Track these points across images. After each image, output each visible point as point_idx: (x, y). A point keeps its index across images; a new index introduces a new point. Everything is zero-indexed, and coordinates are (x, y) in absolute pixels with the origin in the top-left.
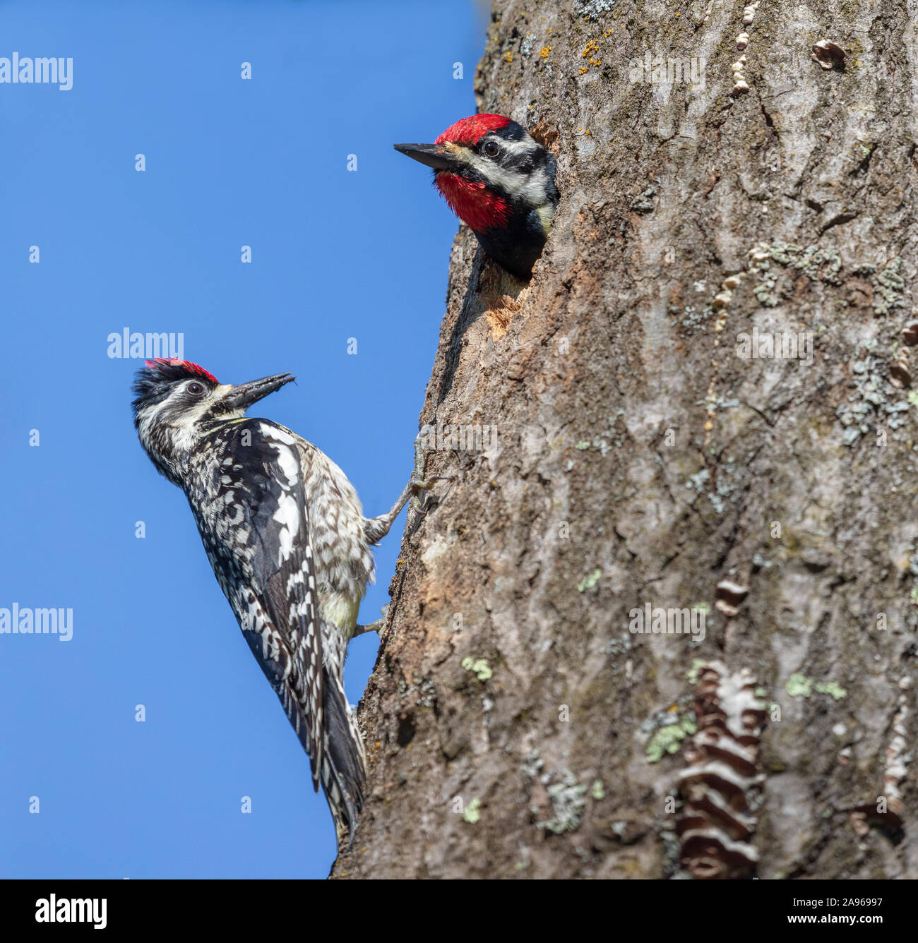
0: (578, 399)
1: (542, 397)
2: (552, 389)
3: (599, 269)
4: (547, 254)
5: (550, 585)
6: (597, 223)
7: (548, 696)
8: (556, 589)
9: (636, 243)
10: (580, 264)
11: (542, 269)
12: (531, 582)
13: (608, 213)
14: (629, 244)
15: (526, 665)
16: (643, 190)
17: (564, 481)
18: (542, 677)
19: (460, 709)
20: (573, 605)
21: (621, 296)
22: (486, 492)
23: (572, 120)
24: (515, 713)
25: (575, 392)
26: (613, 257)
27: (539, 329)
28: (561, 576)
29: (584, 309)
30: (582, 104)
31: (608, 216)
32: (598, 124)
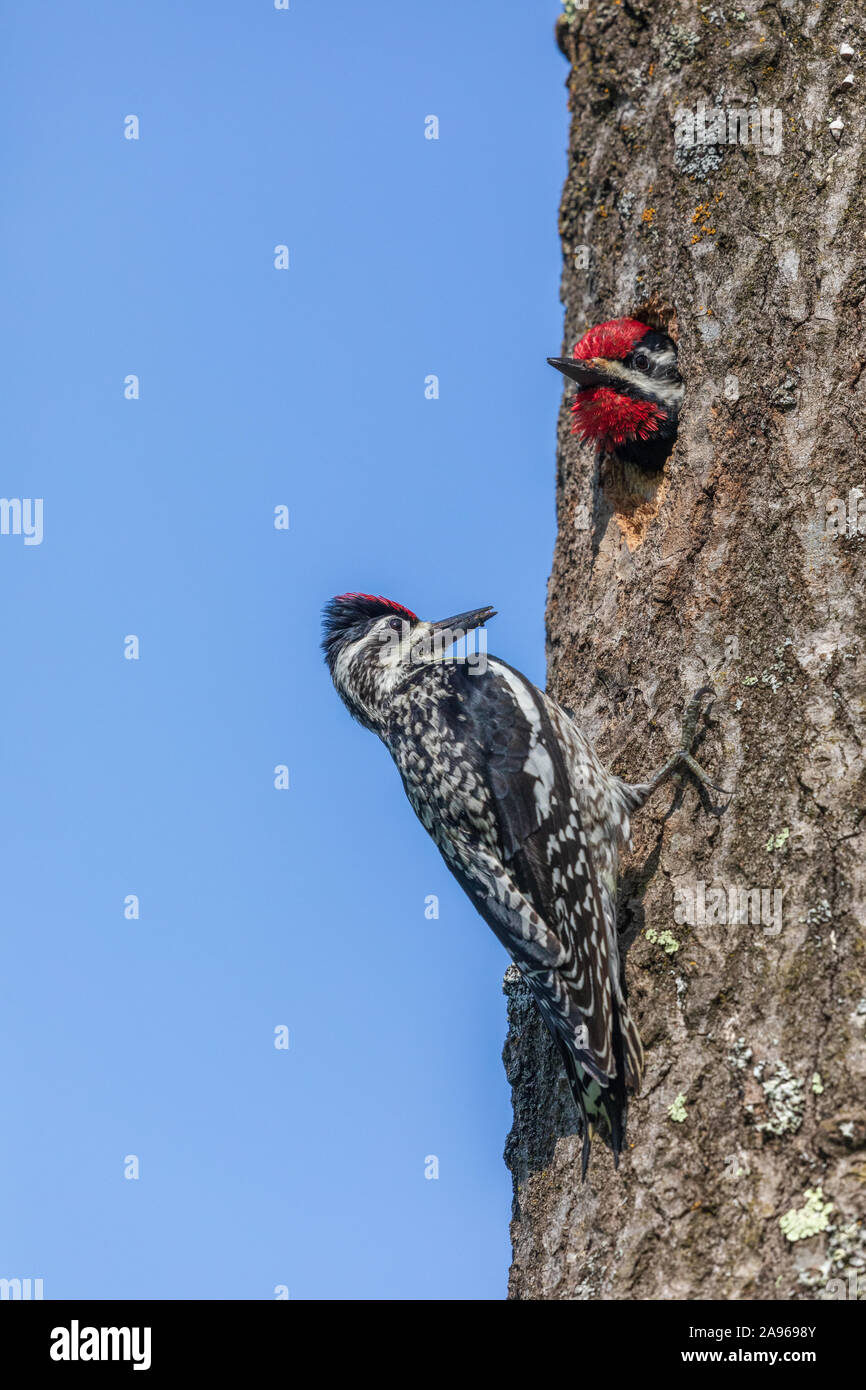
0: (737, 627)
1: (697, 624)
2: (707, 615)
3: (744, 472)
4: (681, 453)
5: (734, 846)
6: (734, 419)
7: (747, 974)
8: (741, 850)
9: (782, 444)
10: (720, 468)
11: (677, 470)
12: (711, 840)
13: (746, 407)
14: (774, 445)
15: (718, 939)
16: (782, 382)
17: (733, 723)
18: (738, 952)
19: (650, 991)
20: (762, 867)
21: (772, 505)
22: (645, 731)
23: (690, 297)
24: (712, 996)
25: (733, 619)
26: (757, 459)
27: (682, 541)
28: (744, 834)
29: (731, 521)
30: (699, 278)
31: (745, 412)
32: (720, 303)
